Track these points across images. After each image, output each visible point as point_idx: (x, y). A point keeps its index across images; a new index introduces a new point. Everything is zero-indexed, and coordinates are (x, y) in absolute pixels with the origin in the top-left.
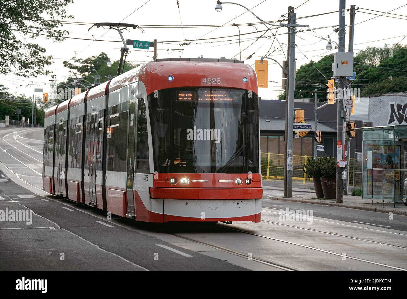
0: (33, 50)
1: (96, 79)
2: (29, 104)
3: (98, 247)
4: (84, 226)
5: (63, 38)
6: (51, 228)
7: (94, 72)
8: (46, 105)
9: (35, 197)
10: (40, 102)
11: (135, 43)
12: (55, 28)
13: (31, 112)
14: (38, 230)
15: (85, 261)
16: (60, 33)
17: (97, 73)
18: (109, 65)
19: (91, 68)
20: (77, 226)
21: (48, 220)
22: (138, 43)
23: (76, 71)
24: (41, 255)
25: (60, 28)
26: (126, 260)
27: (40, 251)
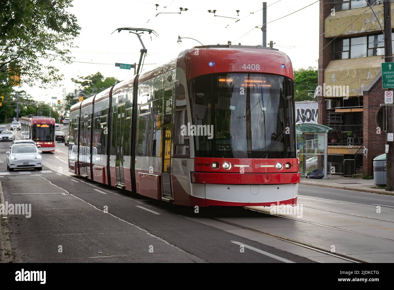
0: (51, 70)
1: (93, 90)
2: (47, 108)
3: (95, 207)
4: (85, 193)
5: (71, 62)
6: (63, 194)
7: (93, 85)
8: (59, 108)
9: (52, 172)
10: (55, 106)
11: (121, 65)
12: (65, 55)
13: (49, 113)
14: (54, 195)
15: (86, 217)
16: (69, 58)
17: (94, 86)
18: (103, 81)
19: (90, 83)
20: (81, 192)
21: (61, 188)
22: (123, 65)
23: (80, 85)
24: (56, 212)
25: (69, 55)
26: (115, 217)
27: (55, 209)
